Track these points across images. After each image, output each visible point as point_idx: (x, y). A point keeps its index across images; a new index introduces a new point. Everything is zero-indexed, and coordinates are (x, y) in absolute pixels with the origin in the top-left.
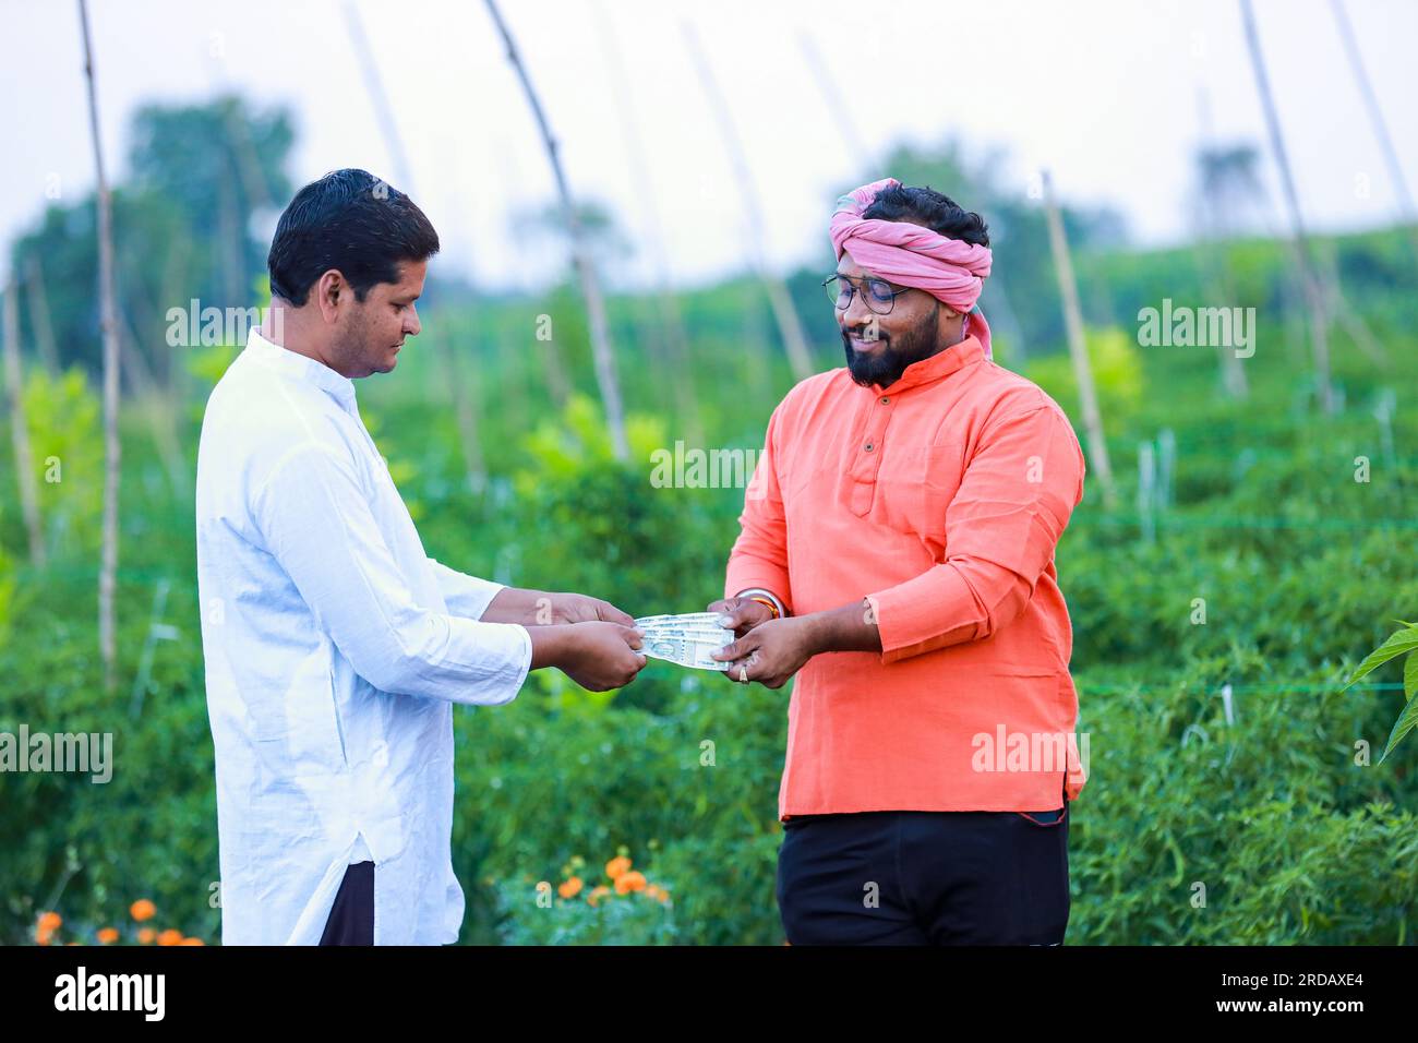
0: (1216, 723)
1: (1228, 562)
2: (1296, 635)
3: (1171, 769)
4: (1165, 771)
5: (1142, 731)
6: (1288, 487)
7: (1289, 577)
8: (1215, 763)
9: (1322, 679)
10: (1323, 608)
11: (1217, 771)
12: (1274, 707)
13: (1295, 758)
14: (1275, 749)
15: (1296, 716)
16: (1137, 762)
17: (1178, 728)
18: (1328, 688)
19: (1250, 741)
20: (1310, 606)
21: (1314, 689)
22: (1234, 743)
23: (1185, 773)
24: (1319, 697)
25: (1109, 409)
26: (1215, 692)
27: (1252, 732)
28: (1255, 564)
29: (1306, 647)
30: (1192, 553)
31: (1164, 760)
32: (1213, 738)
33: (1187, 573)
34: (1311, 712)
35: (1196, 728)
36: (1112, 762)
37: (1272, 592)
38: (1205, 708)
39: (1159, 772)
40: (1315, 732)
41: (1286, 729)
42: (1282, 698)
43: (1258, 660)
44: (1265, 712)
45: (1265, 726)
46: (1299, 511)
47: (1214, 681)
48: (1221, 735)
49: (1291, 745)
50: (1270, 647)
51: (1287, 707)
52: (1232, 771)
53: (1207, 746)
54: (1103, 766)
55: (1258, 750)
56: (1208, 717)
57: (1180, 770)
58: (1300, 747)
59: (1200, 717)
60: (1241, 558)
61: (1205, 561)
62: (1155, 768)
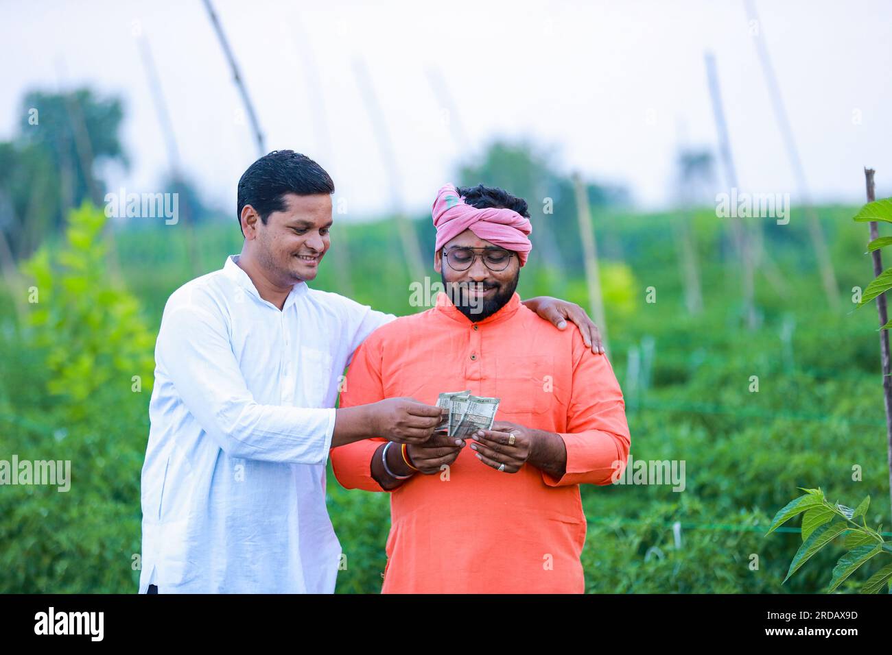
0: (668, 547)
1: (683, 431)
2: (724, 484)
3: (638, 576)
4: (633, 578)
5: (619, 550)
6: (725, 381)
7: (721, 445)
8: (666, 574)
9: (739, 522)
10: (742, 467)
11: (667, 579)
12: (707, 539)
13: (720, 573)
14: (706, 566)
15: (722, 544)
16: (614, 570)
17: (643, 549)
18: (743, 528)
19: (691, 560)
20: (734, 466)
21: (734, 528)
22: (679, 560)
23: (647, 580)
24: (737, 533)
25: (612, 319)
26: (669, 526)
27: (692, 554)
28: (701, 435)
29: (730, 494)
30: (660, 425)
31: (633, 569)
32: (666, 555)
33: (655, 437)
34: (731, 542)
35: (655, 550)
36: (599, 568)
37: (709, 455)
38: (661, 537)
39: (630, 579)
40: (732, 556)
41: (714, 554)
42: (713, 533)
43: (698, 505)
44: (701, 541)
45: (702, 550)
46: (730, 397)
47: (668, 519)
48: (671, 556)
49: (717, 564)
50: (707, 491)
51: (717, 538)
52: (678, 580)
53: (662, 562)
54: (593, 571)
55: (694, 566)
56: (664, 542)
57: (643, 578)
58: (723, 566)
59: (658, 542)
60: (692, 429)
61: (669, 431)
62: (626, 574)
